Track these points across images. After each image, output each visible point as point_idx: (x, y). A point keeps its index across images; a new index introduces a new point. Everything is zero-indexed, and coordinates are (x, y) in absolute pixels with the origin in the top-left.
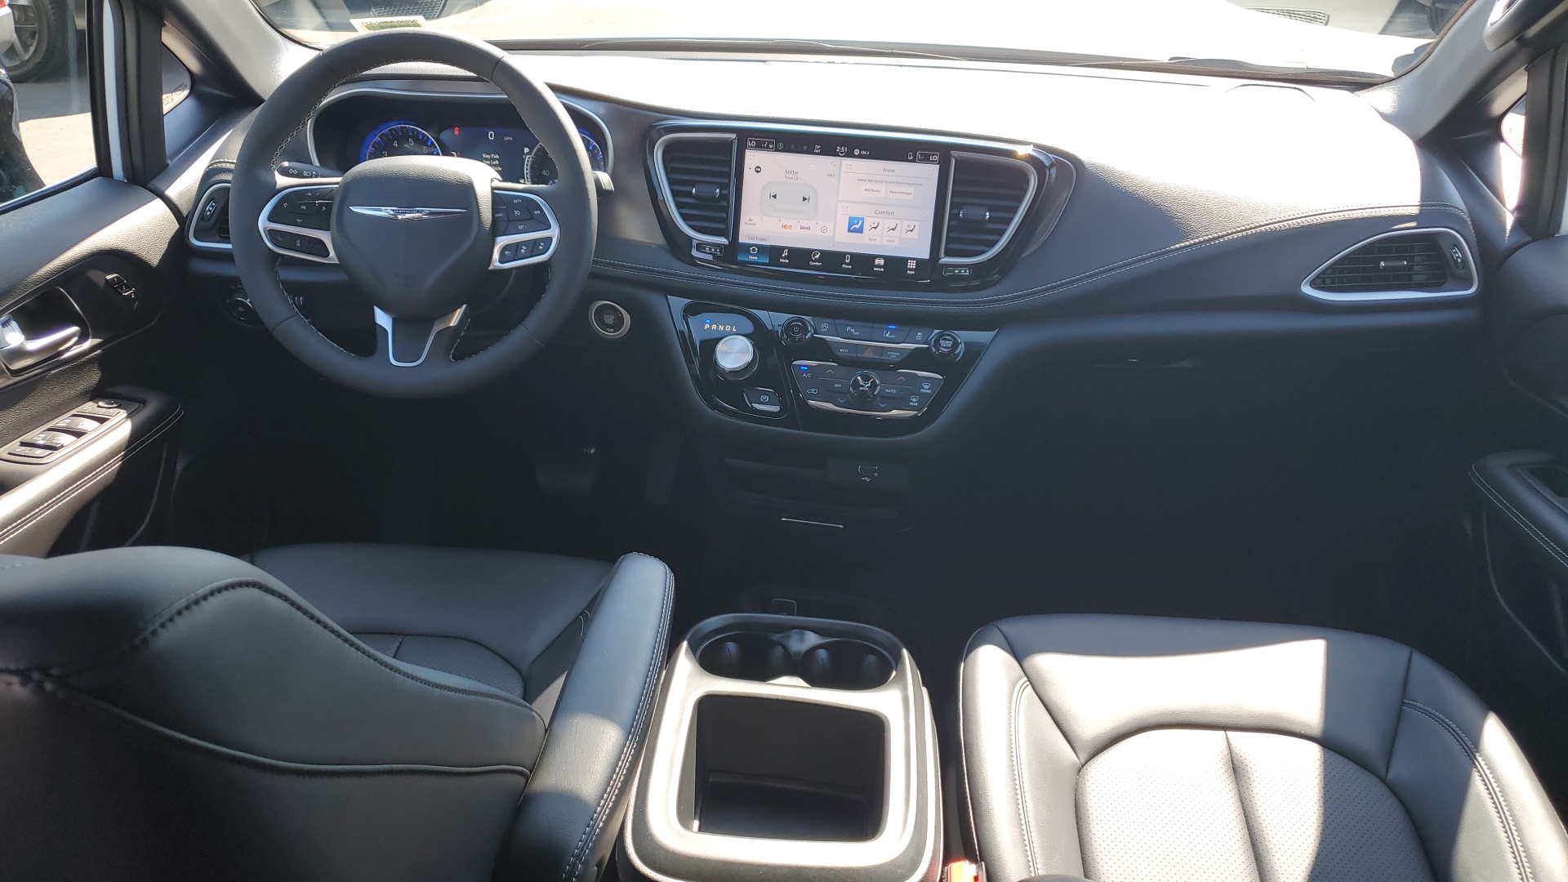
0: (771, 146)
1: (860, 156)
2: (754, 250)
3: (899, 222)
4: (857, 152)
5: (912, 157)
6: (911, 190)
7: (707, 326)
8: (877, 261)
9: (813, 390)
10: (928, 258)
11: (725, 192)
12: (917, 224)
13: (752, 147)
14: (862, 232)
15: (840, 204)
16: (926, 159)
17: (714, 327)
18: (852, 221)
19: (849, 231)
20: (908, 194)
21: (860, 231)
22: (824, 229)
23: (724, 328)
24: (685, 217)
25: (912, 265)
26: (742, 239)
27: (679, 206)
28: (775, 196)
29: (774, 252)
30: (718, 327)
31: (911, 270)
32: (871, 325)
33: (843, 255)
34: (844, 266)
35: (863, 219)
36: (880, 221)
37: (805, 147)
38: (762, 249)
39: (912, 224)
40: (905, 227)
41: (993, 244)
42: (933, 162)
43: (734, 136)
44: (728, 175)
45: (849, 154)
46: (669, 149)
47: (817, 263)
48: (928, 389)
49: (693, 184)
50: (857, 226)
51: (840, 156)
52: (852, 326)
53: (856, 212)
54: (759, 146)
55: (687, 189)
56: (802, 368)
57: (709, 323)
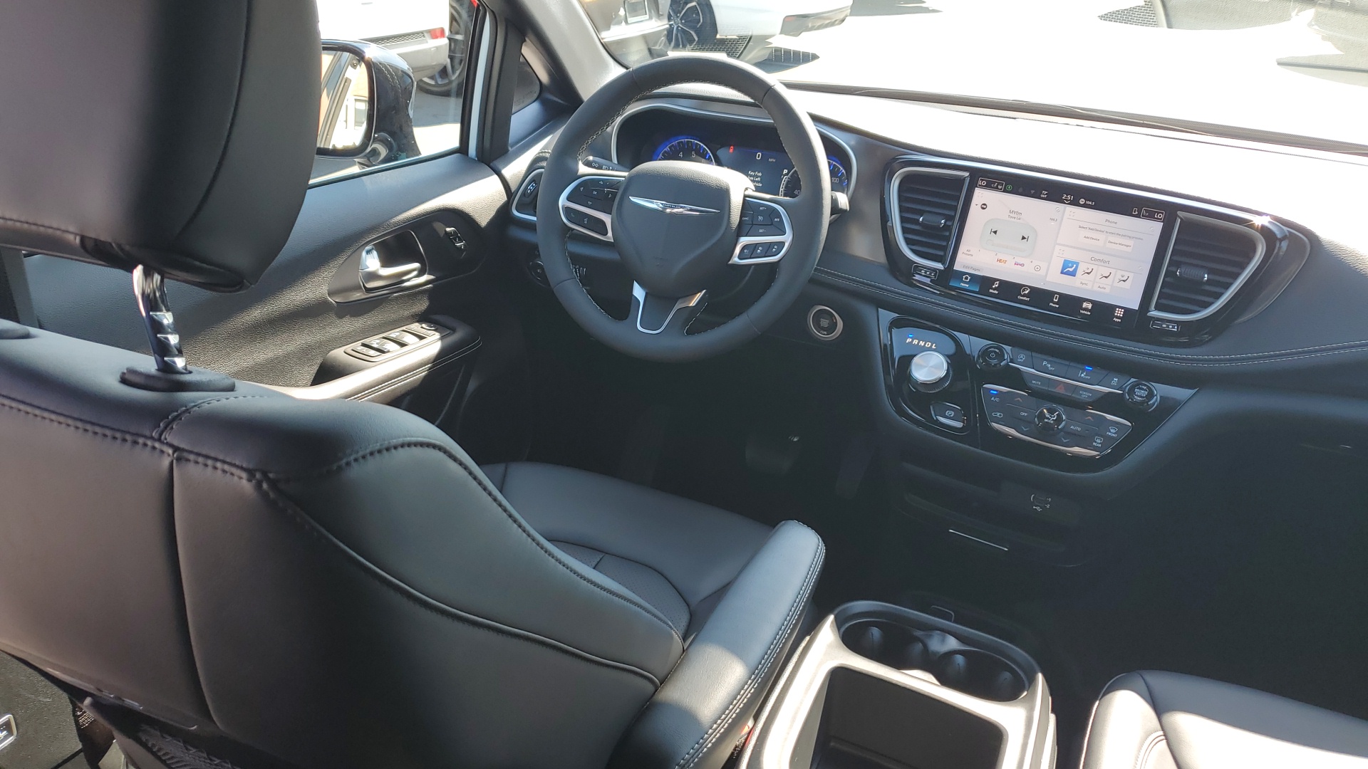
0: (1000, 187)
1: (1085, 206)
2: (966, 278)
3: (1113, 271)
4: (1082, 201)
5: (1137, 213)
6: (1130, 242)
7: (909, 340)
8: (1085, 305)
9: (998, 414)
10: (1137, 309)
11: (949, 223)
12: (1131, 275)
13: (982, 186)
14: (1075, 276)
15: (1057, 246)
16: (1151, 216)
17: (916, 342)
18: (1066, 264)
19: (1062, 273)
20: (1127, 246)
21: (1073, 274)
22: (1038, 268)
23: (924, 344)
24: (908, 241)
25: (1119, 313)
26: (957, 267)
27: (905, 230)
28: (995, 232)
29: (985, 282)
30: (918, 342)
31: (1117, 317)
32: (1067, 363)
33: (1052, 294)
34: (1051, 304)
35: (1077, 264)
36: (1095, 267)
37: (1033, 192)
38: (975, 279)
39: (1126, 274)
40: (1119, 275)
41: (1206, 305)
42: (1158, 220)
43: (966, 174)
44: (955, 208)
45: (1075, 203)
46: (906, 182)
47: (1025, 298)
48: (1115, 433)
49: (921, 213)
50: (1071, 270)
51: (1065, 203)
52: (1049, 362)
53: (1072, 255)
54: (989, 186)
55: (915, 217)
56: (992, 392)
57: (911, 338)
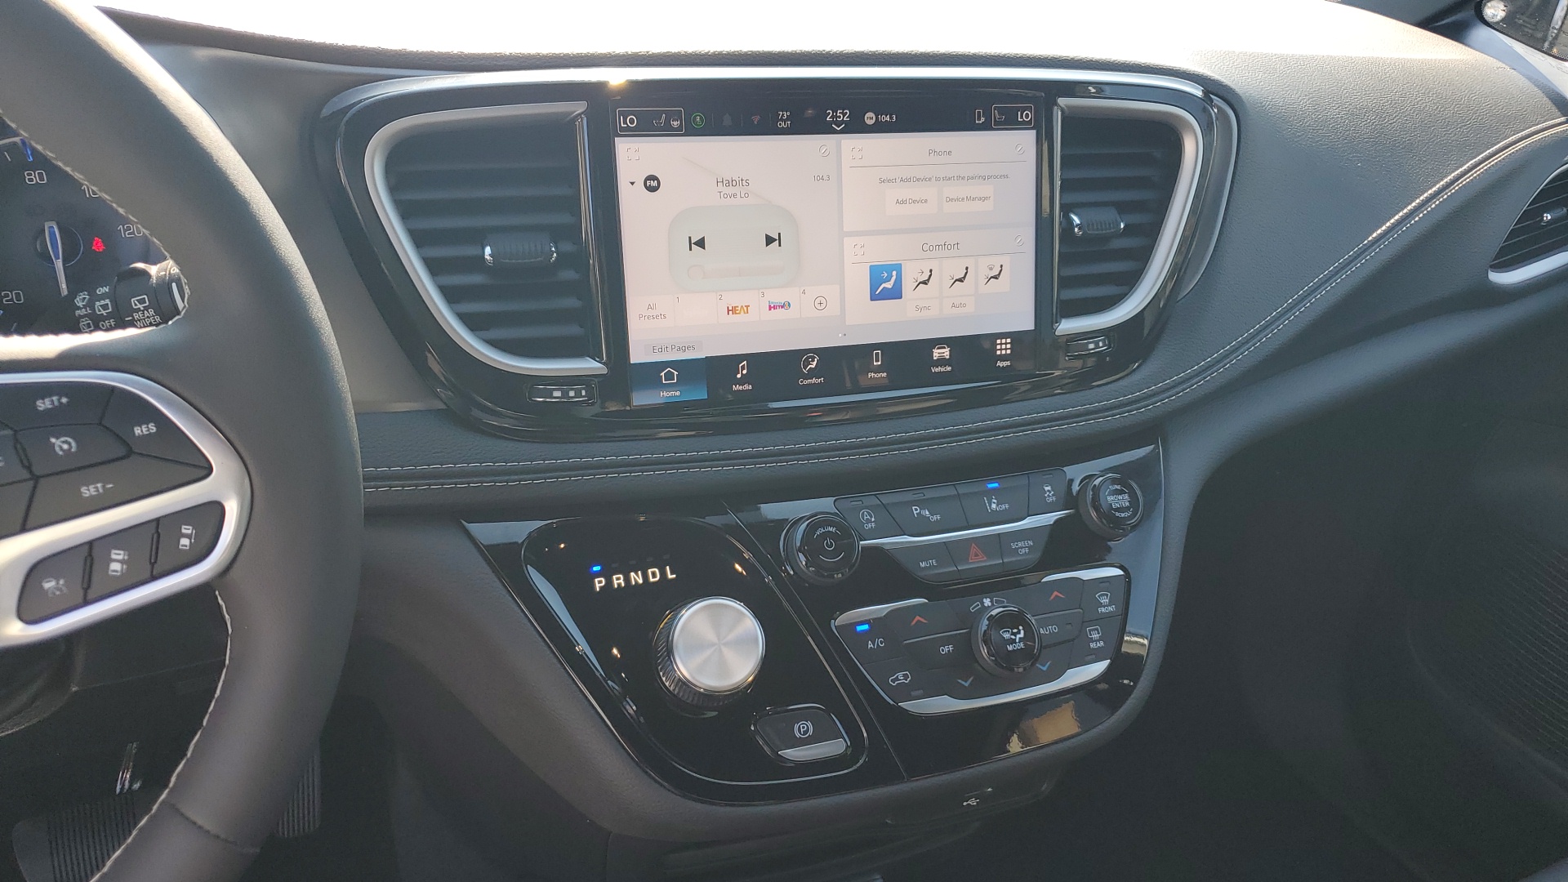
0: (675, 124)
1: (879, 128)
2: (669, 376)
3: (969, 262)
4: (870, 118)
5: (983, 119)
6: (986, 189)
7: (599, 583)
8: (937, 353)
9: (900, 675)
10: (1033, 328)
11: (567, 247)
12: (1005, 260)
13: (628, 129)
15: (848, 242)
16: (1009, 122)
17: (618, 580)
18: (877, 275)
19: (874, 297)
20: (985, 199)
21: (895, 294)
22: (820, 303)
23: (645, 577)
24: (473, 323)
25: (1004, 348)
26: (637, 356)
27: (451, 295)
28: (701, 243)
29: (717, 369)
30: (627, 579)
31: (1003, 358)
32: (951, 491)
33: (865, 351)
34: (871, 375)
35: (898, 268)
36: (934, 265)
37: (756, 119)
38: (689, 370)
39: (996, 262)
40: (981, 269)
42: (1024, 126)
43: (579, 107)
44: (572, 205)
45: (856, 127)
47: (814, 380)
48: (1110, 605)
49: (479, 237)
50: (889, 285)
51: (835, 132)
52: (921, 503)
53: (882, 252)
54: (648, 127)
55: (470, 251)
56: (860, 628)
57: (598, 574)
